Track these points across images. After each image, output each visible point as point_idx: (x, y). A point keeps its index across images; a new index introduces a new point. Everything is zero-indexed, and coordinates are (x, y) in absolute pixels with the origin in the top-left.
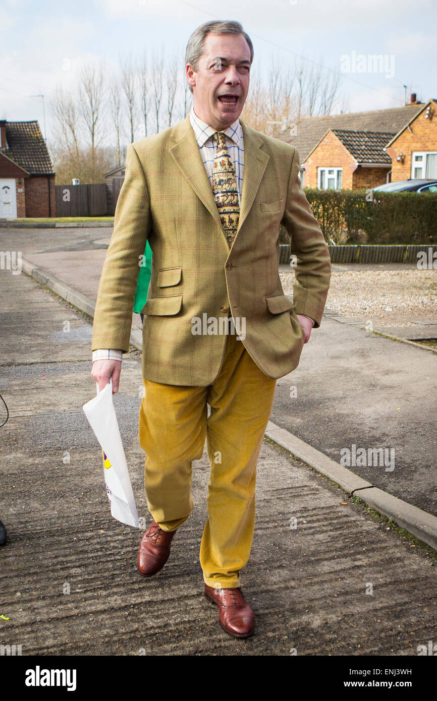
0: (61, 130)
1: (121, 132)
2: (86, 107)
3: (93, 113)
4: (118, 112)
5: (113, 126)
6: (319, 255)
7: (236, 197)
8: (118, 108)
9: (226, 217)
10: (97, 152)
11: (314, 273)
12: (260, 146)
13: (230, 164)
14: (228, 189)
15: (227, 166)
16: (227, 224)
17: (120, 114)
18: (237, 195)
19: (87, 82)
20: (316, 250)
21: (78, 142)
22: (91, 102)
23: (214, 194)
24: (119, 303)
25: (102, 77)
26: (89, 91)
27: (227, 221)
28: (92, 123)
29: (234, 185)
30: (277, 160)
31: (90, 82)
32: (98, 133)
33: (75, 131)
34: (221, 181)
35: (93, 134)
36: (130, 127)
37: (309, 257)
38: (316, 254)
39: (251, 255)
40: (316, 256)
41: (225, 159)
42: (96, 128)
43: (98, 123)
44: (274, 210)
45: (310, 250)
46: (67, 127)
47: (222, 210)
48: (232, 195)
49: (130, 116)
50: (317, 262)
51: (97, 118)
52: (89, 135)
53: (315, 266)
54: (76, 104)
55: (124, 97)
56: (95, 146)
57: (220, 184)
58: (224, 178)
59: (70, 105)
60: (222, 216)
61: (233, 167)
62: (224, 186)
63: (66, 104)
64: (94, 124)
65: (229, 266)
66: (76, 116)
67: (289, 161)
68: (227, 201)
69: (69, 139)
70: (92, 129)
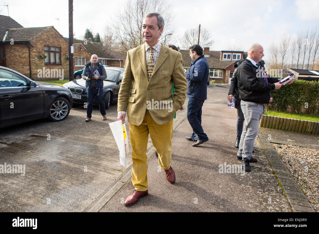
0: (272, 57)
1: (294, 58)
2: (282, 49)
3: (284, 52)
4: (294, 51)
5: (291, 56)
6: (181, 90)
7: (153, 68)
8: (294, 50)
9: (149, 74)
10: (284, 65)
11: (177, 95)
12: (166, 52)
13: (153, 57)
14: (151, 65)
15: (151, 58)
16: (150, 76)
17: (294, 52)
18: (154, 67)
19: (284, 41)
20: (181, 88)
21: (277, 61)
22: (284, 48)
23: (147, 66)
24: (123, 97)
25: (289, 39)
26: (284, 44)
27: (150, 75)
28: (283, 55)
29: (153, 64)
30: (171, 57)
31: (285, 41)
32: (285, 58)
33: (277, 58)
34: (149, 62)
35: (283, 59)
36: (298, 57)
37: (177, 90)
38: (180, 89)
39: (157, 86)
40: (180, 90)
41: (151, 56)
42: (285, 56)
43: (286, 55)
44: (167, 73)
45: (179, 88)
46: (274, 56)
47: (148, 71)
48: (152, 67)
49: (299, 53)
50: (179, 92)
51: (285, 53)
52: (282, 59)
53: (178, 93)
54: (279, 49)
55: (297, 46)
56: (283, 63)
57: (149, 63)
58: (150, 62)
59: (276, 49)
60: (148, 73)
61: (154, 58)
62: (150, 64)
63: (275, 48)
64: (284, 55)
65: (148, 89)
66: (278, 53)
67: (176, 57)
68: (150, 69)
69: (274, 60)
70: (283, 57)
